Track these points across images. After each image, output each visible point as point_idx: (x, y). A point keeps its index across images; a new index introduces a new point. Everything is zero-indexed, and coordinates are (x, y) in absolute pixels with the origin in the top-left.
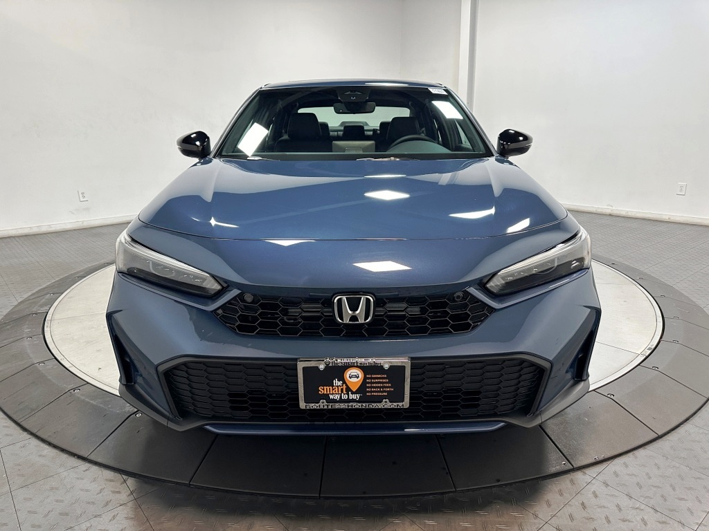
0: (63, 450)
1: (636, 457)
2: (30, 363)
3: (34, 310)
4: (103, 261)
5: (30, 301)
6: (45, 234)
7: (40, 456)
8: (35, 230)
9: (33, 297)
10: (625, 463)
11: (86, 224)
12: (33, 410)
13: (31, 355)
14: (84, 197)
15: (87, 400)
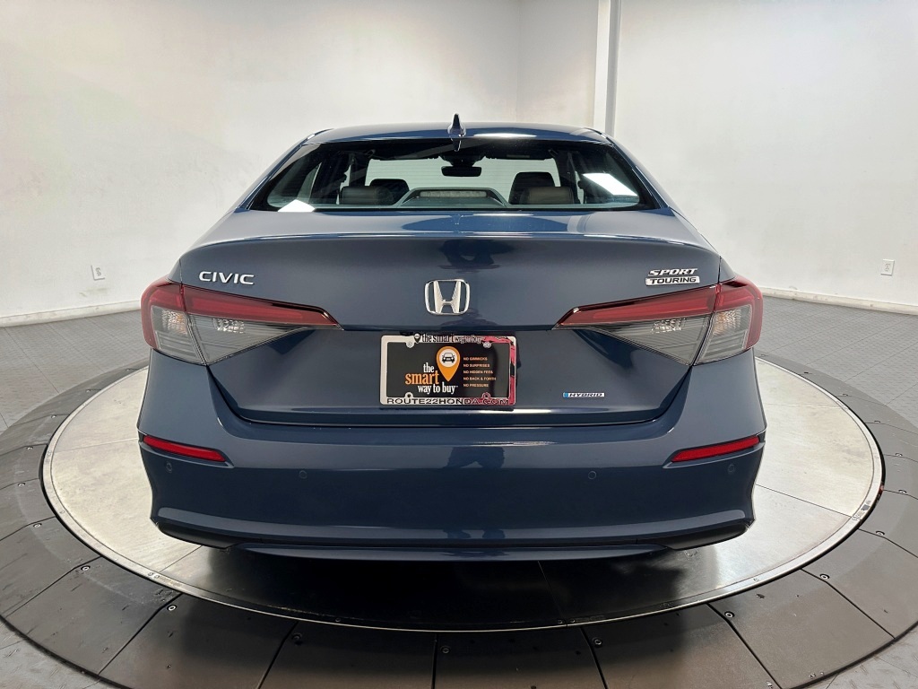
0: (65, 662)
1: (866, 672)
2: (23, 524)
3: (29, 440)
4: (123, 365)
5: (23, 426)
6: (47, 323)
7: (33, 670)
8: (34, 319)
9: (28, 420)
10: (851, 682)
11: (102, 310)
12: (23, 598)
13: (24, 511)
14: (99, 274)
15: (99, 583)
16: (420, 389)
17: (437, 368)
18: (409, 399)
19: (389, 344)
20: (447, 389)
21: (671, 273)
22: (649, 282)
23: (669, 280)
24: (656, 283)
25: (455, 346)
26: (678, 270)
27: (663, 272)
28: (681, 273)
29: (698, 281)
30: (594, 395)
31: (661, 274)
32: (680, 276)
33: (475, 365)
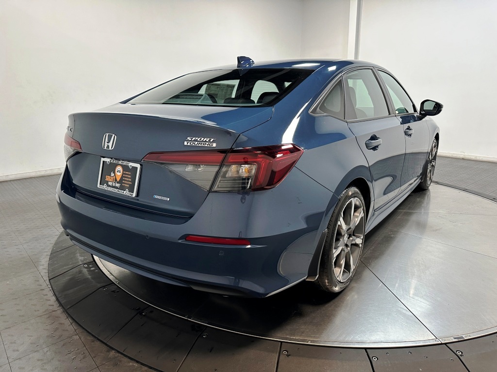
6: (56, 175)
8: (49, 172)
16: (109, 183)
17: (115, 175)
18: (105, 187)
19: (104, 162)
20: (118, 185)
21: (198, 140)
22: (186, 143)
23: (196, 143)
24: (189, 144)
25: (122, 165)
26: (203, 139)
27: (194, 139)
28: (204, 140)
29: (214, 145)
30: (165, 199)
31: (193, 140)
32: (204, 142)
33: (126, 176)
